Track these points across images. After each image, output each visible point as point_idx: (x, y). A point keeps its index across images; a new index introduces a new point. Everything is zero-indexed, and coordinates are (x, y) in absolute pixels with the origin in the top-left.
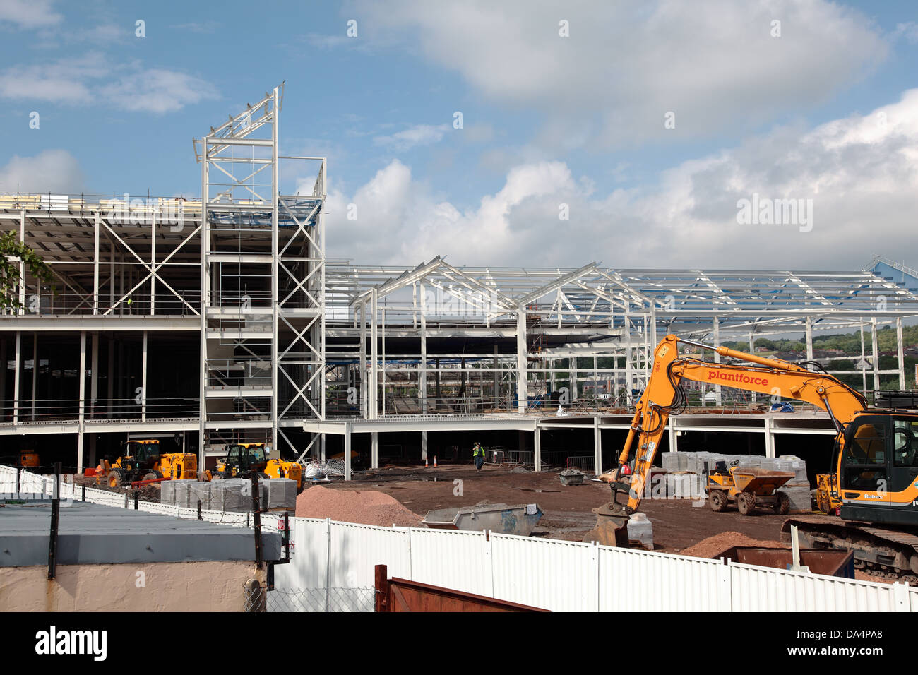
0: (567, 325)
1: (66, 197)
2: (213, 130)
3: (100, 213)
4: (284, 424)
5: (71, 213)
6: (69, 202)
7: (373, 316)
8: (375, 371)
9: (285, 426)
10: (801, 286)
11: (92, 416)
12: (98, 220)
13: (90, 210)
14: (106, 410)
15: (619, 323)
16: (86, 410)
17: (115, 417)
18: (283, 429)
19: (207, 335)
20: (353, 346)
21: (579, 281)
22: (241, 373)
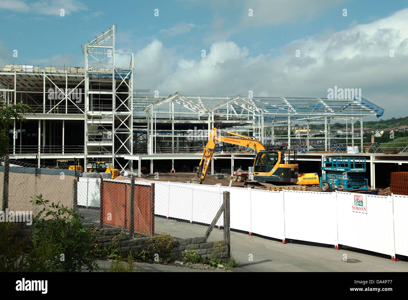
0: (230, 119)
1: (32, 66)
2: (89, 42)
3: (45, 73)
4: (117, 156)
5: (34, 73)
6: (33, 68)
7: (152, 115)
8: (152, 136)
9: (117, 157)
10: (324, 104)
11: (43, 152)
12: (45, 75)
13: (42, 72)
14: (49, 150)
15: (251, 118)
16: (41, 150)
17: (52, 152)
18: (116, 158)
19: (88, 122)
20: (145, 126)
21: (235, 102)
22: (101, 136)
